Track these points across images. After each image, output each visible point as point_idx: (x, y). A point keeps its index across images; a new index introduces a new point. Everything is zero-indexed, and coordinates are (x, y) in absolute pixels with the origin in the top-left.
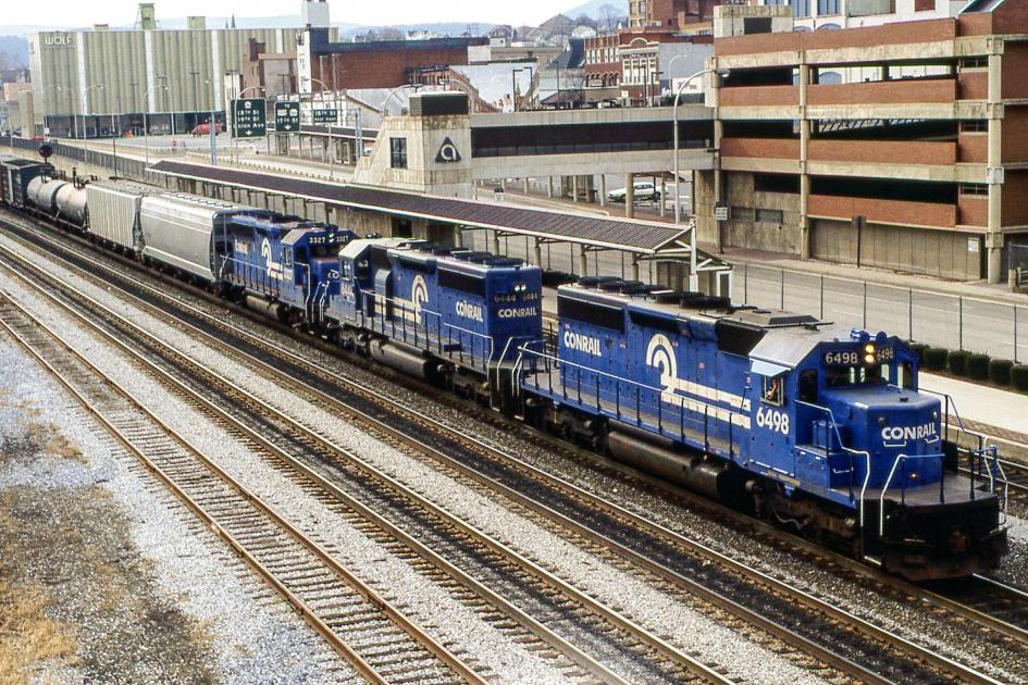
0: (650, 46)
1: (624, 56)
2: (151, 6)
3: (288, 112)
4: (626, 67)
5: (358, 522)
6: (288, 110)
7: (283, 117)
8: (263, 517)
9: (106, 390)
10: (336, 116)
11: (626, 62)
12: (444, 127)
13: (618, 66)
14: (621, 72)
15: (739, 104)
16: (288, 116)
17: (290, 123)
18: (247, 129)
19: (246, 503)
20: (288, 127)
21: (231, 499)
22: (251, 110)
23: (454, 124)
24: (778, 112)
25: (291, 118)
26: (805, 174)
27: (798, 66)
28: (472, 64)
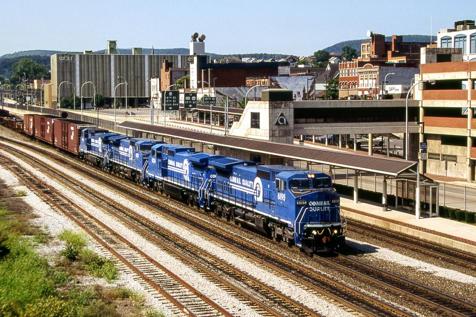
0: (374, 68)
1: (360, 73)
2: (114, 42)
3: (191, 98)
4: (361, 79)
5: (260, 310)
6: (191, 97)
7: (188, 101)
8: (209, 306)
9: (114, 238)
10: (215, 101)
11: (361, 76)
12: (280, 108)
13: (357, 78)
14: (358, 81)
15: (434, 99)
16: (191, 100)
17: (192, 104)
18: (170, 106)
19: (199, 299)
20: (190, 106)
21: (191, 296)
22: (172, 96)
23: (285, 106)
24: (455, 104)
25: (192, 101)
26: (470, 137)
27: (467, 80)
28: (281, 76)
